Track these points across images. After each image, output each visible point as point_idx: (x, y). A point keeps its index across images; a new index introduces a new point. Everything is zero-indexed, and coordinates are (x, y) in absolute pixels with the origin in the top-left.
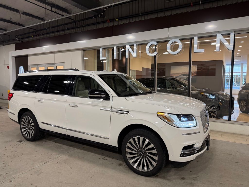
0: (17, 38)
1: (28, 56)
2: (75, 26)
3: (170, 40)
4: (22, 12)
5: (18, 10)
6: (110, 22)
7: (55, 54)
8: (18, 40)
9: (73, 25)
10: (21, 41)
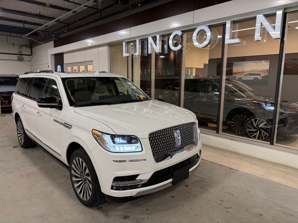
0: (53, 35)
1: (63, 54)
2: (101, 16)
3: (196, 28)
4: (49, 6)
5: (45, 3)
6: (133, 8)
7: (85, 51)
8: (54, 36)
9: (98, 15)
10: (57, 37)
